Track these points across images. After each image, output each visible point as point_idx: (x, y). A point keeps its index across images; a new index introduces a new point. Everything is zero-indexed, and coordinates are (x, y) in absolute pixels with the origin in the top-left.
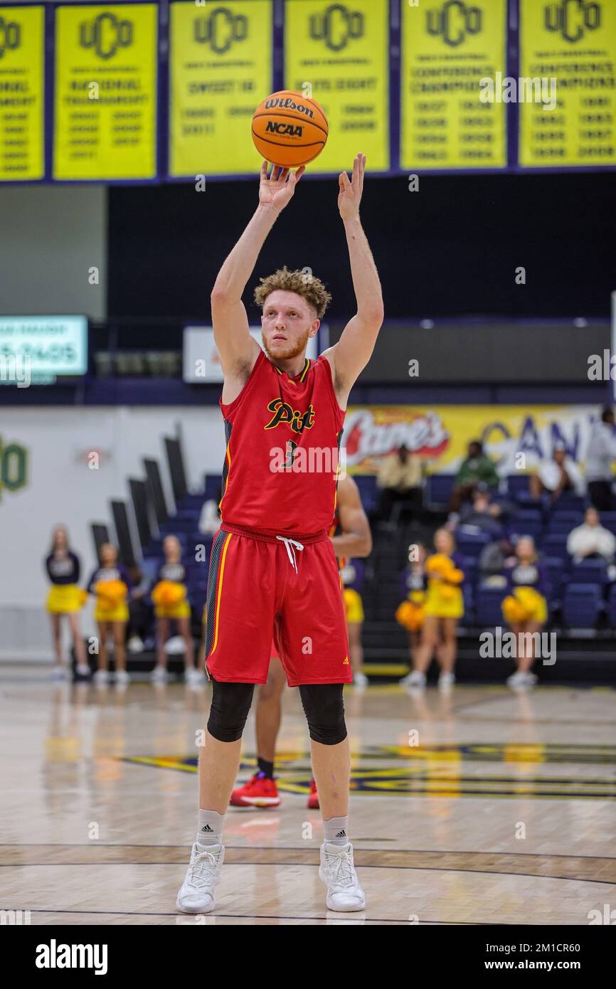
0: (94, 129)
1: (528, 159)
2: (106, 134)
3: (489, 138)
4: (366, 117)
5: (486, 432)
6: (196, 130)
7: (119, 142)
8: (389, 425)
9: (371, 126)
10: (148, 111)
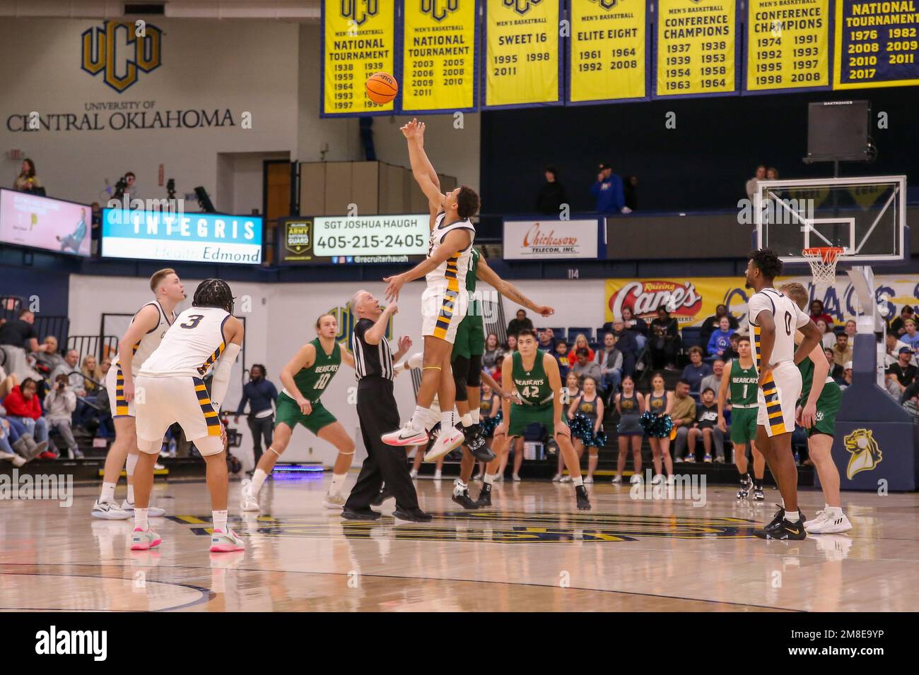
0: (431, 73)
1: (752, 85)
2: (439, 77)
3: (723, 70)
4: (630, 58)
5: (729, 297)
6: (504, 72)
7: (449, 82)
8: (655, 292)
9: (634, 64)
10: (469, 58)
